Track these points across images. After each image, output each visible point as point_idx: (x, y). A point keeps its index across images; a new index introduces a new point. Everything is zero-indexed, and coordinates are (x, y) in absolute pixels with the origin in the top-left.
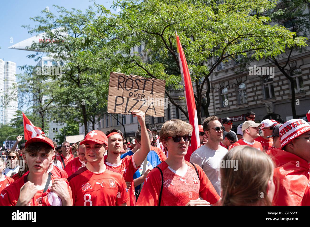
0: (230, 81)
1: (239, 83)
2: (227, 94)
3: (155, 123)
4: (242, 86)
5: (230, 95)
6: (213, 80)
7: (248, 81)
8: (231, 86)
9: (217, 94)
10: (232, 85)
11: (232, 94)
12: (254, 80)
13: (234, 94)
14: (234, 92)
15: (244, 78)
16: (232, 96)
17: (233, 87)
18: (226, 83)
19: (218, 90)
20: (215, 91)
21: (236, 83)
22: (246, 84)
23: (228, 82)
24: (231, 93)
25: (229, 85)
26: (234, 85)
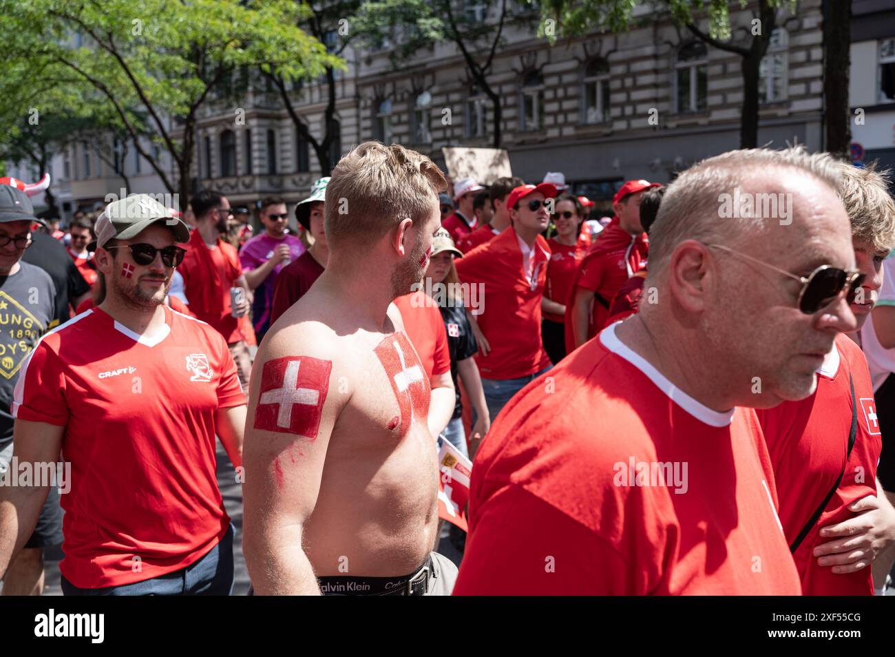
0: (399, 84)
1: (418, 92)
2: (389, 117)
3: (214, 175)
4: (425, 100)
5: (395, 119)
6: (362, 74)
7: (435, 89)
8: (399, 97)
9: (367, 113)
10: (402, 95)
11: (399, 118)
12: (450, 87)
13: (404, 118)
14: (404, 112)
15: (428, 80)
16: (400, 123)
17: (403, 100)
18: (388, 89)
19: (369, 102)
20: (362, 104)
21: (411, 90)
22: (433, 95)
23: (394, 86)
24: (399, 114)
25: (394, 93)
26: (406, 96)
